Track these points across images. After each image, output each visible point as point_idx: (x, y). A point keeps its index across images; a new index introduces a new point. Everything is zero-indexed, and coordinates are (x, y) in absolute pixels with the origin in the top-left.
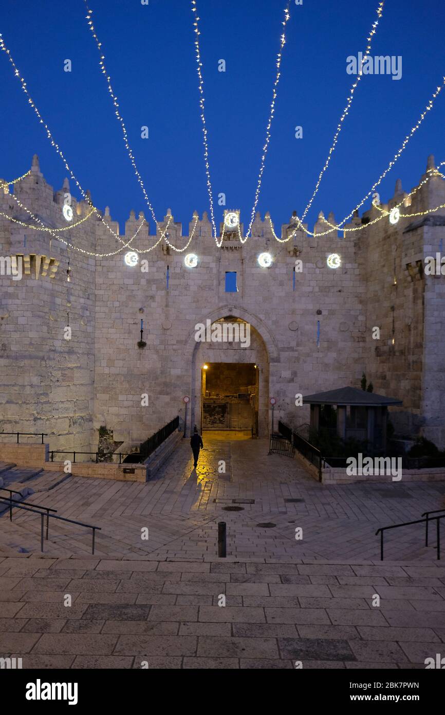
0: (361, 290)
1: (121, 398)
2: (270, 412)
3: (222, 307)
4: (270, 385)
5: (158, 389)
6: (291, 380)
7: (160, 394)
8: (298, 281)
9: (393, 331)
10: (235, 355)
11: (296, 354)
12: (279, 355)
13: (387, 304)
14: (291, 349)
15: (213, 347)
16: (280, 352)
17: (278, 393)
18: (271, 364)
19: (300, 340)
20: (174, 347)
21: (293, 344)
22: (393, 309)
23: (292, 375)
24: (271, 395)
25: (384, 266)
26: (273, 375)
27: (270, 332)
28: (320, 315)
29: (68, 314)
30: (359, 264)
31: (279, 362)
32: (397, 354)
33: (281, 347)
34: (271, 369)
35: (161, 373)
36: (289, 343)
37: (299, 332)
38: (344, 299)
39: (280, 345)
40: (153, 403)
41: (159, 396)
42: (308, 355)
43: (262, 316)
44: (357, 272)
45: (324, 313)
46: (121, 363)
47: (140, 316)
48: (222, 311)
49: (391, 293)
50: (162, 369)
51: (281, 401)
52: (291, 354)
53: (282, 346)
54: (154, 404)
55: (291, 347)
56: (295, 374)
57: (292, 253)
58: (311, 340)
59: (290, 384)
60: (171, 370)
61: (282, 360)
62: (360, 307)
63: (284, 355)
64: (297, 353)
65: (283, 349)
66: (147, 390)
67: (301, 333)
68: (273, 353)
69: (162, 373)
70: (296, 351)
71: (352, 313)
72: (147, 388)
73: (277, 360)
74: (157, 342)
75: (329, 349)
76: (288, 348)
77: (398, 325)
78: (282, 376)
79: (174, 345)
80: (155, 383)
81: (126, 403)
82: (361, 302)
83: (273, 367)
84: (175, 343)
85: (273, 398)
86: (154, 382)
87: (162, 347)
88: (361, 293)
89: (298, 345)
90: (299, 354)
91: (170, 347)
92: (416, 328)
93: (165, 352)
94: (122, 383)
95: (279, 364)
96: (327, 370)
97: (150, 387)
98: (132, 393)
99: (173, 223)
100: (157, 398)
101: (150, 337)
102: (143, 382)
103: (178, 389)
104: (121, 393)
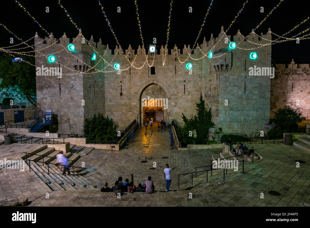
0: (200, 73)
1: (115, 113)
2: (168, 117)
3: (150, 80)
5: (128, 110)
6: (175, 106)
7: (129, 112)
8: (177, 70)
9: (210, 88)
10: (155, 97)
11: (177, 96)
12: (171, 97)
13: (208, 79)
15: (147, 94)
16: (171, 96)
17: (170, 110)
19: (178, 91)
20: (133, 95)
21: (176, 93)
22: (210, 81)
23: (175, 104)
25: (207, 65)
27: (167, 89)
28: (185, 83)
29: (94, 85)
30: (199, 63)
32: (211, 97)
36: (174, 92)
38: (194, 76)
39: (171, 93)
42: (181, 97)
43: (164, 83)
44: (198, 66)
45: (187, 81)
46: (114, 101)
47: (120, 84)
48: (150, 82)
49: (209, 75)
52: (175, 96)
54: (126, 115)
56: (176, 104)
57: (175, 60)
58: (182, 92)
59: (175, 107)
60: (132, 103)
61: (172, 99)
62: (199, 79)
66: (124, 110)
67: (178, 89)
68: (169, 96)
69: (129, 104)
70: (177, 95)
71: (196, 81)
74: (127, 93)
75: (188, 94)
76: (174, 94)
77: (211, 87)
78: (172, 104)
79: (133, 94)
80: (127, 108)
81: (117, 115)
82: (200, 77)
83: (169, 101)
84: (133, 93)
87: (129, 95)
88: (200, 74)
89: (177, 93)
90: (178, 97)
91: (132, 95)
92: (217, 89)
93: (130, 97)
94: (115, 108)
95: (171, 100)
96: (188, 102)
97: (125, 109)
98: (119, 111)
99: (131, 50)
100: (128, 113)
101: (124, 91)
102: (122, 108)
103: (135, 110)
104: (115, 112)
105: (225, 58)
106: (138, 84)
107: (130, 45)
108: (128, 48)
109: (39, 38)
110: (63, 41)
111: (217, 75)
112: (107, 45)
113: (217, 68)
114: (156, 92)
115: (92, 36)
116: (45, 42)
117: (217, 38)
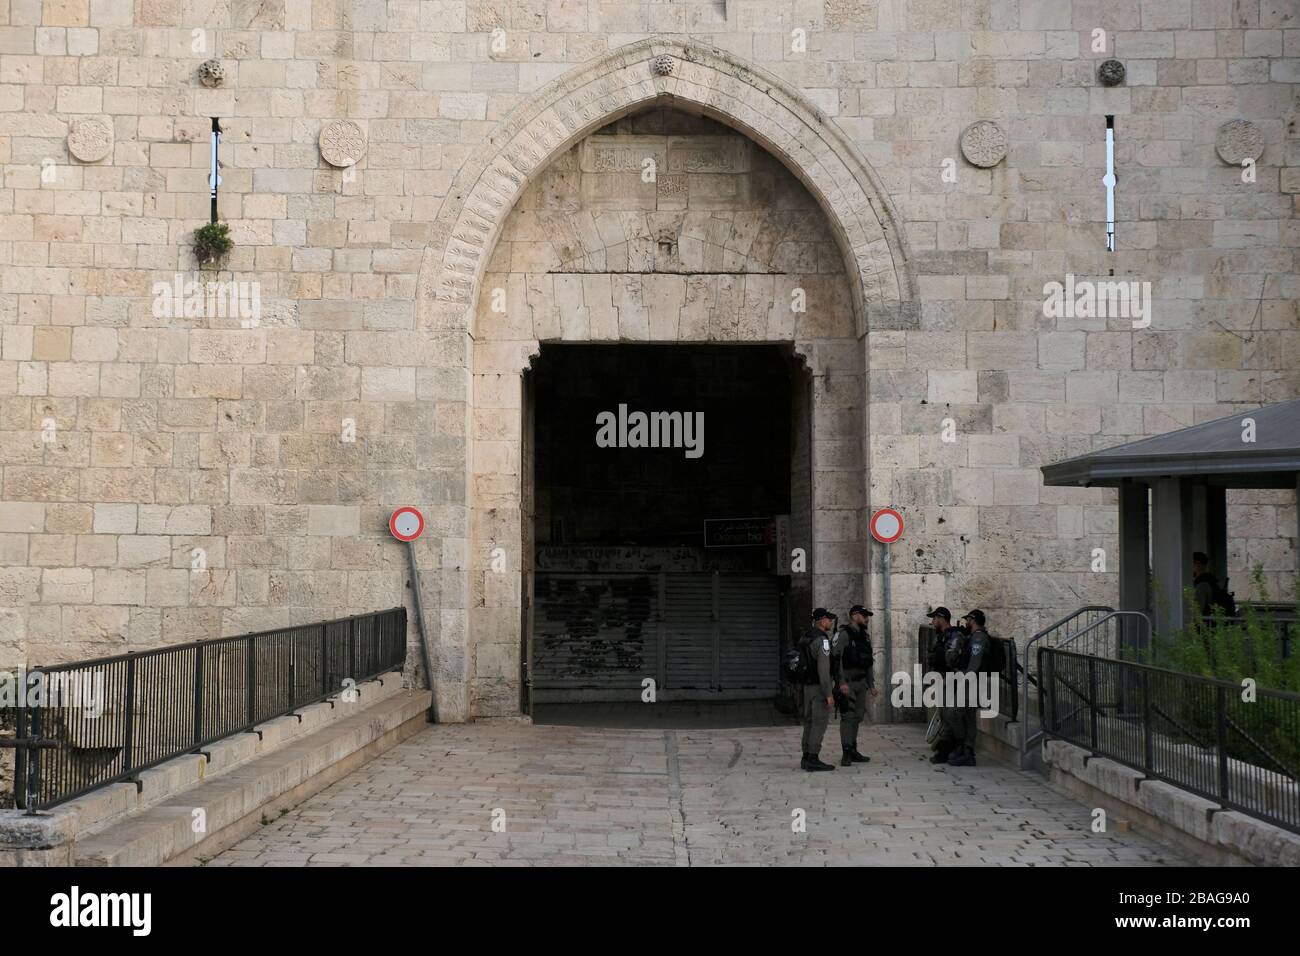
1: (106, 519)
2: (874, 581)
3: (622, 55)
4: (875, 444)
5: (300, 471)
6: (980, 420)
7: (311, 500)
10: (689, 301)
11: (999, 287)
12: (912, 290)
14: (977, 261)
15: (578, 264)
16: (920, 279)
17: (913, 488)
18: (874, 338)
19: (1015, 214)
20: (381, 256)
21: (985, 235)
23: (981, 391)
24: (878, 497)
26: (884, 396)
27: (864, 173)
28: (1118, 90)
31: (917, 326)
33: (928, 254)
34: (877, 362)
35: (313, 391)
36: (964, 230)
37: (1013, 173)
39: (919, 244)
40: (270, 542)
41: (301, 508)
43: (825, 101)
45: (1139, 75)
46: (106, 342)
47: (206, 104)
48: (622, 75)
50: (316, 369)
51: (930, 528)
52: (976, 283)
53: (931, 247)
54: (278, 551)
55: (975, 252)
56: (995, 385)
58: (1076, 217)
59: (974, 438)
60: (368, 372)
61: (929, 314)
63: (935, 291)
64: (1004, 279)
65: (936, 264)
66: (242, 477)
67: (1024, 179)
68: (882, 282)
69: (321, 388)
70: (1000, 269)
71: (1279, 72)
72: (243, 467)
73: (908, 317)
74: (292, 233)
75: (1166, 257)
76: (955, 255)
79: (380, 246)
80: (284, 442)
81: (134, 550)
83: (882, 352)
84: (384, 236)
85: (889, 511)
86: (274, 439)
87: (320, 258)
89: (1008, 240)
90: (1014, 287)
91: (361, 259)
93: (332, 283)
94: (108, 446)
95: (917, 338)
96: (1160, 362)
97: (257, 463)
98: (163, 495)
100: (296, 521)
101: (258, 205)
102: (220, 442)
103: (397, 470)
104: (107, 496)
106: (447, 106)
114: (696, 234)
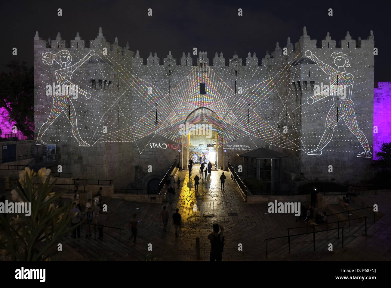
1: (146, 150)
3: (198, 102)
4: (224, 142)
6: (235, 140)
8: (237, 89)
9: (286, 115)
13: (283, 102)
15: (194, 123)
16: (229, 126)
18: (224, 132)
19: (238, 119)
21: (235, 121)
22: (286, 104)
25: (282, 81)
26: (225, 138)
27: (223, 115)
28: (249, 106)
29: (118, 108)
32: (288, 127)
38: (261, 97)
39: (229, 122)
42: (243, 127)
43: (219, 107)
46: (146, 132)
47: (156, 107)
48: (198, 104)
49: (285, 96)
51: (229, 151)
52: (234, 126)
54: (163, 153)
56: (236, 137)
57: (234, 74)
58: (244, 119)
59: (234, 142)
60: (172, 135)
61: (229, 129)
62: (269, 101)
67: (239, 116)
68: (225, 126)
69: (168, 137)
70: (237, 125)
71: (265, 105)
74: (164, 121)
75: (254, 124)
76: (232, 123)
77: (288, 113)
78: (229, 138)
79: (173, 122)
81: (149, 153)
82: (270, 99)
85: (225, 149)
86: (163, 142)
87: (167, 123)
88: (270, 95)
89: (237, 122)
90: (238, 127)
92: (297, 115)
94: (146, 142)
95: (228, 132)
99: (172, 59)
100: (165, 150)
102: (158, 142)
105: (310, 72)
106: (181, 108)
107: (170, 52)
108: (168, 55)
109: (40, 39)
110: (75, 45)
111: (297, 96)
112: (138, 51)
113: (297, 86)
114: (206, 120)
115: (116, 39)
116: (49, 46)
117: (296, 44)
